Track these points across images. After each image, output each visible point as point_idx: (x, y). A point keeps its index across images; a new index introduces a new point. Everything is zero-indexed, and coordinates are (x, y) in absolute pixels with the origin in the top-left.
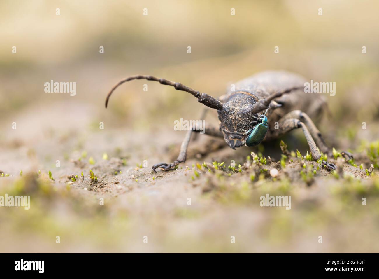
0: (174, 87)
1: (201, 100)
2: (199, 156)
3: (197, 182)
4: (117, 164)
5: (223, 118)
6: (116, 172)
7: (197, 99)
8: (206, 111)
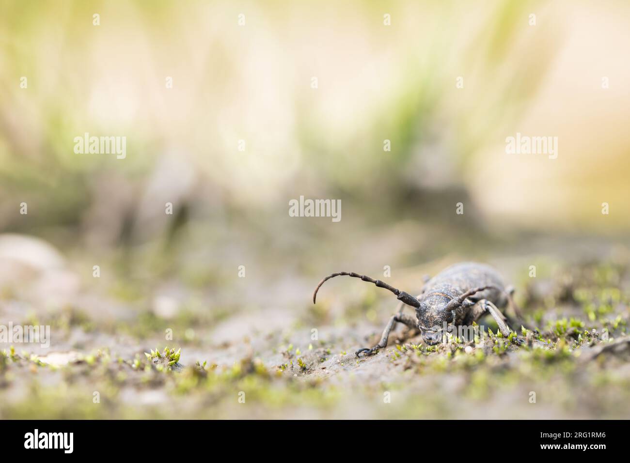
0: (375, 284)
1: (400, 297)
2: (397, 342)
3: (398, 361)
4: (322, 353)
5: (420, 315)
6: (322, 360)
7: (397, 296)
8: (403, 307)
